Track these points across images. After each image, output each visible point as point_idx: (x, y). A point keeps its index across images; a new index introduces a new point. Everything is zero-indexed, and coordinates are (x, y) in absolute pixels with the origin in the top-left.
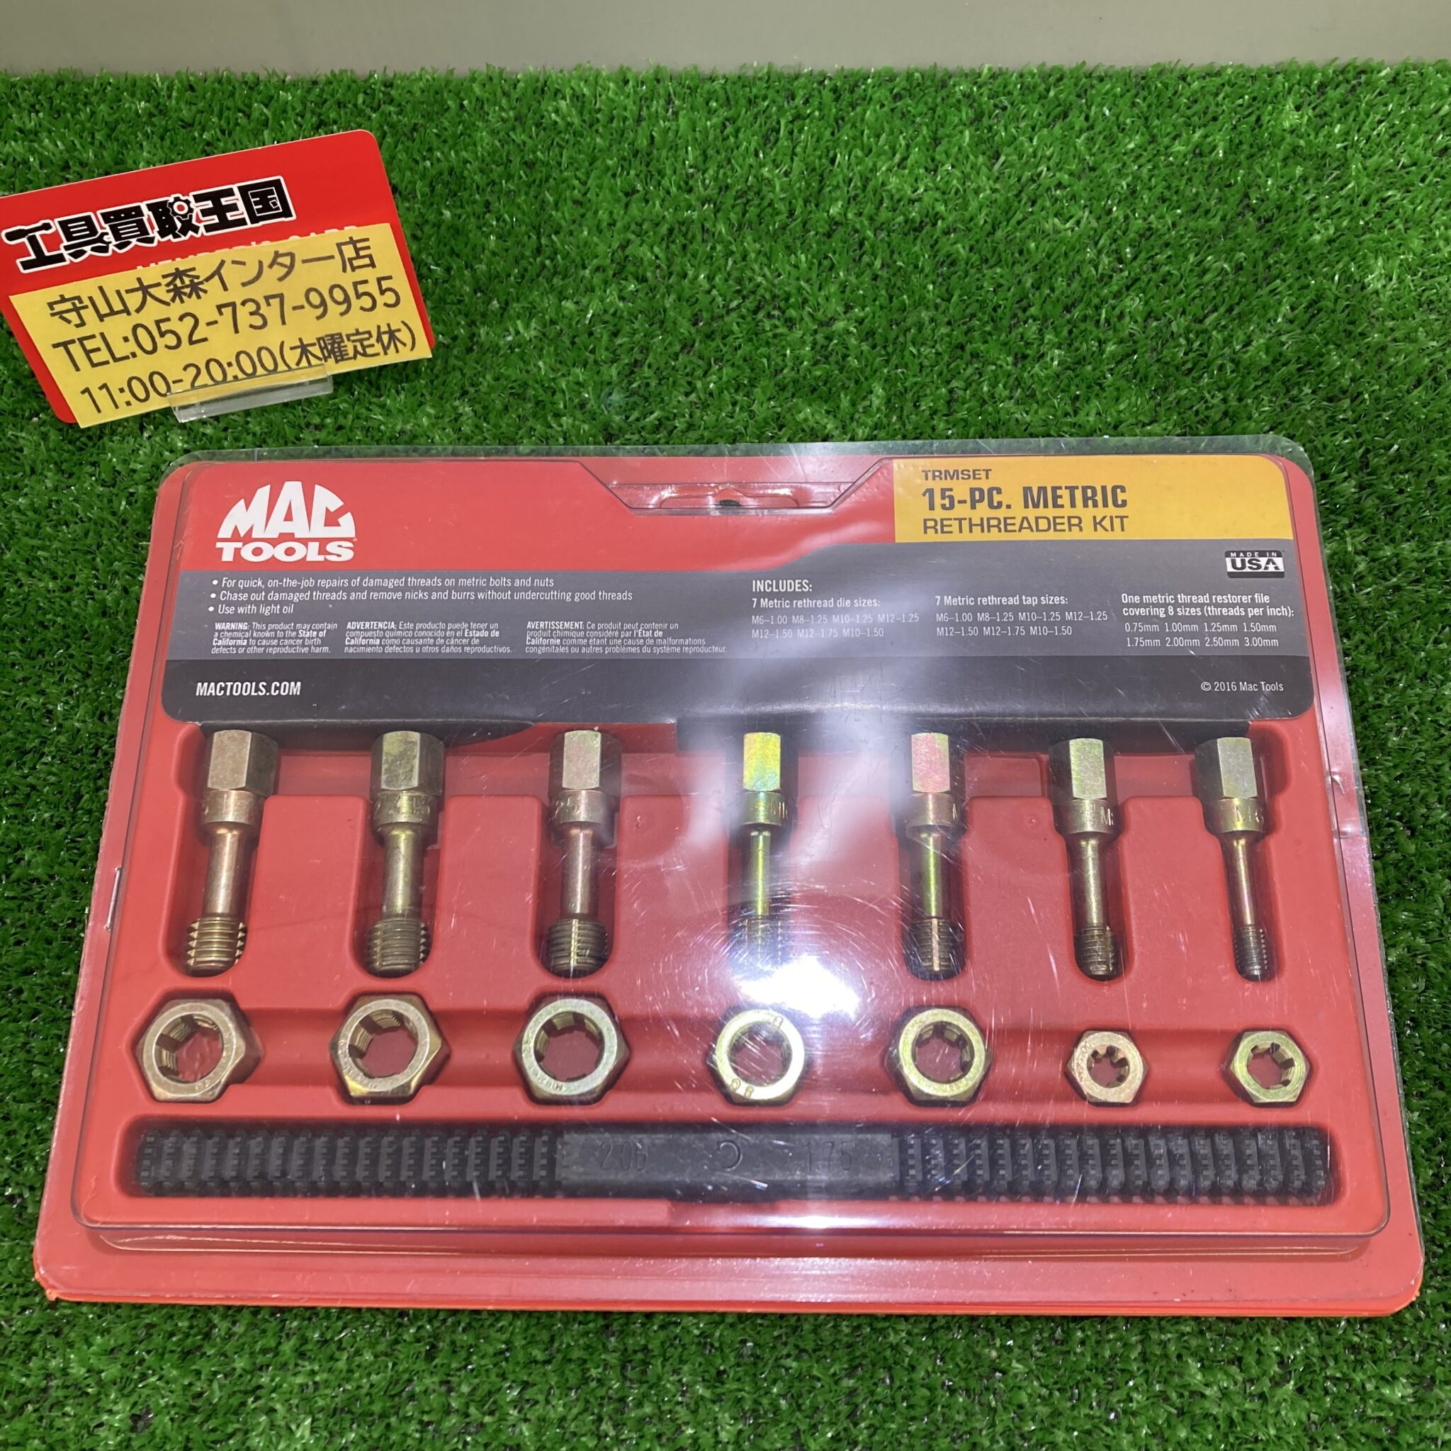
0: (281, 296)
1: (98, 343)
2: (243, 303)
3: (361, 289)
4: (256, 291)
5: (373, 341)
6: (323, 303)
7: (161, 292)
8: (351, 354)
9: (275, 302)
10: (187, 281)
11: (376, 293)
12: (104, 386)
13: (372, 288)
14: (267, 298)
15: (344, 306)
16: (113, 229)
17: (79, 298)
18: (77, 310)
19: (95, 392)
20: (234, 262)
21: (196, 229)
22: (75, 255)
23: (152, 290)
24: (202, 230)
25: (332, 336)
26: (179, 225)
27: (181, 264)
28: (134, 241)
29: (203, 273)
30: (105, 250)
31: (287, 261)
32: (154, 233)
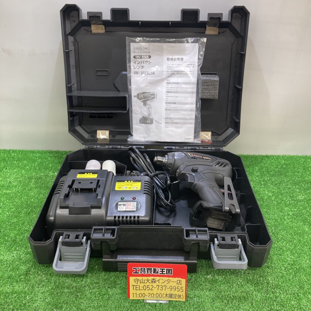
2: (161, 286)
3: (178, 288)
4: (163, 285)
5: (177, 296)
7: (150, 281)
8: (173, 297)
10: (154, 280)
14: (164, 286)
15: (175, 290)
16: (147, 271)
17: (139, 279)
18: (138, 281)
20: (162, 279)
21: (158, 273)
22: (141, 273)
23: (149, 281)
24: (159, 274)
25: (171, 294)
26: (156, 272)
27: (154, 278)
28: (149, 273)
29: (157, 280)
30: (145, 273)
31: (169, 281)
32: (152, 273)
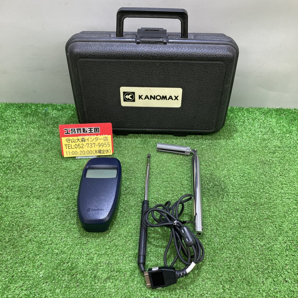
0: (95, 144)
1: (70, 146)
6: (100, 145)
9: (94, 144)
11: (107, 145)
12: (69, 152)
13: (107, 144)
19: (67, 152)
